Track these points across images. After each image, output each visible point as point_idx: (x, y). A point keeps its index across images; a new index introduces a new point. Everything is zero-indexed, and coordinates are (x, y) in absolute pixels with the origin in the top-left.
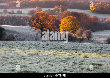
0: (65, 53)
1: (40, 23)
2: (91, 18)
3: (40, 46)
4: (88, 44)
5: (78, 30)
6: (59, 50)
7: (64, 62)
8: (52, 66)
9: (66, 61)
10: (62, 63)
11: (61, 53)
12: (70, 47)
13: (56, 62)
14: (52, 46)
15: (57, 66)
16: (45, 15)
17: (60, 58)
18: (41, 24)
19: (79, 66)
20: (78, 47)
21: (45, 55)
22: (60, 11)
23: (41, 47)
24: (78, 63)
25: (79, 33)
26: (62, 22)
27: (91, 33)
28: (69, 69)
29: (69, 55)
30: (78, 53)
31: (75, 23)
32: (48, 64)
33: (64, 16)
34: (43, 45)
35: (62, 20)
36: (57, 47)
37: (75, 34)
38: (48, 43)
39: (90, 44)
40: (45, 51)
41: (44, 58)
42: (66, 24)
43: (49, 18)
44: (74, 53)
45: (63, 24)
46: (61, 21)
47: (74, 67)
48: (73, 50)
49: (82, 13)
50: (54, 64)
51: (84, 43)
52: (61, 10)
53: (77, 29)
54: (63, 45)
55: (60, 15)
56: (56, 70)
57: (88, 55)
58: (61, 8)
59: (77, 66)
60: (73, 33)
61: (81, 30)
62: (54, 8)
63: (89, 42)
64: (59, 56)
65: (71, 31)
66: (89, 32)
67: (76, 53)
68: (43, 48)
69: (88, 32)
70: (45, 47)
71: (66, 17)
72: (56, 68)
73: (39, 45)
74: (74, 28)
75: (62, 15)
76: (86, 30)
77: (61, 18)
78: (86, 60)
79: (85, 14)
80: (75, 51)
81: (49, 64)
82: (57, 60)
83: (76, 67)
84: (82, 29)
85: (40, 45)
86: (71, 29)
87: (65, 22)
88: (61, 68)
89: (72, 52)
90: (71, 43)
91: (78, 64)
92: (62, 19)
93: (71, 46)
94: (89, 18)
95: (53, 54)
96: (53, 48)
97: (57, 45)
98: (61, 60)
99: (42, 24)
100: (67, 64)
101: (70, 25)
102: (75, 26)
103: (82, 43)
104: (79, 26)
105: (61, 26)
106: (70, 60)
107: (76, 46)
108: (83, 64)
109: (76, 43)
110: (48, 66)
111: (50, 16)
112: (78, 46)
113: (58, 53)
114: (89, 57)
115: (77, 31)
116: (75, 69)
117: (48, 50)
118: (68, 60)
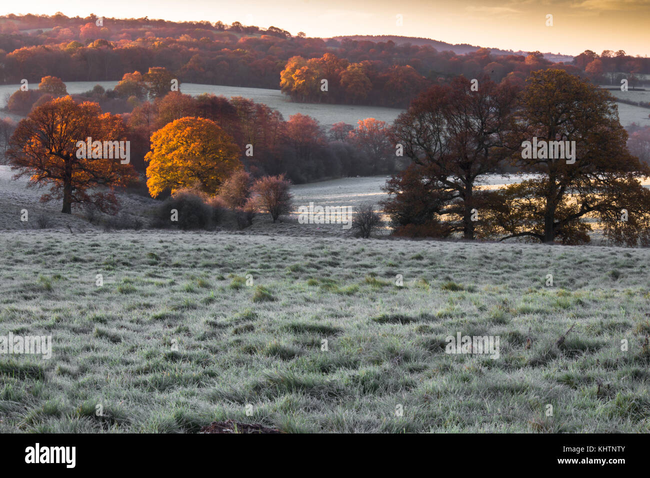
0: (172, 283)
1: (60, 150)
2: (285, 122)
3: (59, 253)
4: (275, 238)
5: (228, 176)
6: (147, 271)
7: (166, 321)
8: (115, 340)
9: (176, 318)
10: (159, 327)
11: (152, 283)
12: (192, 254)
13: (132, 322)
14: (115, 251)
15: (138, 339)
16: (81, 115)
17: (148, 306)
18: (65, 153)
19: (236, 337)
20: (229, 253)
21: (84, 294)
22: (146, 93)
23: (62, 257)
24: (231, 325)
25: (233, 193)
26: (158, 143)
27: (285, 188)
28: (191, 352)
29: (190, 290)
30: (232, 282)
31: (216, 149)
32: (98, 331)
33: (165, 116)
34: (75, 248)
35: (155, 134)
36: (134, 255)
37: (218, 198)
38: (95, 238)
39: (282, 239)
40: (81, 274)
41: (80, 308)
42: (176, 152)
43: (100, 126)
44: (213, 281)
45: (163, 152)
46: (152, 139)
47: (212, 343)
48: (206, 266)
49: (245, 104)
50: (123, 332)
51: (257, 234)
52: (152, 92)
53: (226, 173)
54: (165, 244)
55: (147, 111)
56: (132, 357)
57: (276, 291)
58: (151, 80)
59: (228, 336)
60: (206, 194)
61: (241, 179)
62: (119, 83)
63: (280, 232)
64: (146, 296)
65: (196, 185)
66: (277, 184)
67: (222, 279)
68: (76, 260)
69: (274, 187)
70: (82, 257)
71: (175, 121)
72: (132, 350)
73: (58, 249)
74: (212, 168)
75: (156, 112)
76: (264, 178)
77: (152, 125)
78: (266, 313)
79: (258, 106)
80: (216, 271)
81: (101, 334)
82: (136, 314)
83: (223, 342)
84: (248, 174)
85: (62, 250)
86: (198, 175)
87: (172, 143)
88: (153, 348)
89: (202, 276)
90: (196, 236)
91: (231, 330)
92: (156, 130)
93: (199, 250)
94: (276, 125)
95: (117, 288)
96: (118, 261)
97: (137, 245)
98: (153, 313)
99: (68, 154)
100: (179, 331)
101: (191, 156)
102: (214, 159)
103: (247, 237)
104: (232, 160)
105: (151, 163)
106: (193, 313)
107: (221, 247)
108: (251, 329)
109: (218, 236)
110: (97, 343)
111: (105, 116)
112: (231, 249)
113: (143, 284)
114: (278, 296)
115: (227, 183)
116: (216, 352)
117: (96, 268)
118: (185, 314)
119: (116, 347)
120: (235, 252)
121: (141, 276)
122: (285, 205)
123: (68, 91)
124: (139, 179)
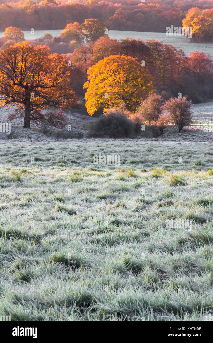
0: (109, 175)
1: (21, 82)
2: (186, 58)
3: (24, 155)
4: (181, 142)
5: (145, 98)
6: (90, 167)
7: (107, 200)
8: (72, 213)
9: (115, 198)
10: (102, 204)
11: (95, 175)
12: (122, 154)
13: (82, 201)
14: (65, 153)
15: (89, 212)
16: (36, 55)
17: (93, 190)
18: (25, 84)
19: (161, 209)
20: (149, 153)
21: (45, 183)
22: (83, 39)
23: (27, 158)
24: (156, 202)
25: (149, 111)
26: (93, 75)
27: (187, 107)
28: (129, 220)
29: (122, 179)
30: (152, 173)
31: (135, 79)
32: (59, 207)
33: (98, 55)
34: (35, 151)
35: (90, 69)
36: (80, 155)
37: (138, 115)
38: (49, 145)
39: (187, 143)
40: (41, 170)
41: (43, 192)
42: (107, 81)
43: (50, 64)
44: (138, 172)
45: (97, 81)
46: (88, 73)
47: (144, 213)
48: (133, 162)
49: (157, 45)
50: (76, 208)
51: (168, 141)
52: (88, 37)
53: (143, 96)
54: (101, 148)
55: (84, 52)
56: (86, 224)
57: (186, 178)
58: (87, 28)
59: (154, 209)
60: (129, 112)
61: (155, 100)
62: (63, 31)
63: (185, 139)
64: (91, 183)
65: (121, 105)
66: (181, 104)
67: (145, 171)
68: (37, 160)
69: (179, 106)
70: (41, 158)
71: (105, 58)
72: (86, 219)
73: (23, 152)
74: (134, 93)
75: (91, 52)
76: (172, 100)
77: (88, 62)
78: (180, 193)
79: (166, 46)
80: (140, 166)
81: (61, 209)
82: (85, 196)
83: (151, 213)
84: (159, 97)
85: (26, 153)
86: (123, 98)
87: (103, 76)
88: (101, 218)
89: (130, 169)
90: (123, 143)
91: (156, 205)
92: (91, 65)
93: (127, 151)
94: (179, 59)
95: (69, 178)
96: (68, 160)
97: (81, 149)
98: (96, 194)
99: (27, 84)
100: (118, 206)
101: (118, 84)
102: (134, 86)
103: (161, 142)
104: (147, 87)
105: (88, 90)
106: (127, 194)
107: (142, 149)
108: (172, 203)
109: (139, 142)
110: (59, 215)
111: (53, 56)
112: (150, 151)
113: (87, 176)
114: (188, 182)
115: (144, 103)
116: (147, 219)
117: (52, 165)
118: (121, 195)
119: (73, 217)
120: (153, 152)
121: (86, 170)
122: (188, 119)
123: (25, 38)
124: (79, 102)
